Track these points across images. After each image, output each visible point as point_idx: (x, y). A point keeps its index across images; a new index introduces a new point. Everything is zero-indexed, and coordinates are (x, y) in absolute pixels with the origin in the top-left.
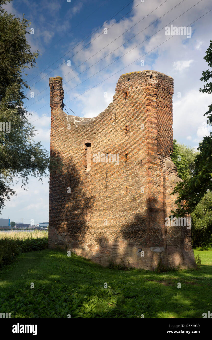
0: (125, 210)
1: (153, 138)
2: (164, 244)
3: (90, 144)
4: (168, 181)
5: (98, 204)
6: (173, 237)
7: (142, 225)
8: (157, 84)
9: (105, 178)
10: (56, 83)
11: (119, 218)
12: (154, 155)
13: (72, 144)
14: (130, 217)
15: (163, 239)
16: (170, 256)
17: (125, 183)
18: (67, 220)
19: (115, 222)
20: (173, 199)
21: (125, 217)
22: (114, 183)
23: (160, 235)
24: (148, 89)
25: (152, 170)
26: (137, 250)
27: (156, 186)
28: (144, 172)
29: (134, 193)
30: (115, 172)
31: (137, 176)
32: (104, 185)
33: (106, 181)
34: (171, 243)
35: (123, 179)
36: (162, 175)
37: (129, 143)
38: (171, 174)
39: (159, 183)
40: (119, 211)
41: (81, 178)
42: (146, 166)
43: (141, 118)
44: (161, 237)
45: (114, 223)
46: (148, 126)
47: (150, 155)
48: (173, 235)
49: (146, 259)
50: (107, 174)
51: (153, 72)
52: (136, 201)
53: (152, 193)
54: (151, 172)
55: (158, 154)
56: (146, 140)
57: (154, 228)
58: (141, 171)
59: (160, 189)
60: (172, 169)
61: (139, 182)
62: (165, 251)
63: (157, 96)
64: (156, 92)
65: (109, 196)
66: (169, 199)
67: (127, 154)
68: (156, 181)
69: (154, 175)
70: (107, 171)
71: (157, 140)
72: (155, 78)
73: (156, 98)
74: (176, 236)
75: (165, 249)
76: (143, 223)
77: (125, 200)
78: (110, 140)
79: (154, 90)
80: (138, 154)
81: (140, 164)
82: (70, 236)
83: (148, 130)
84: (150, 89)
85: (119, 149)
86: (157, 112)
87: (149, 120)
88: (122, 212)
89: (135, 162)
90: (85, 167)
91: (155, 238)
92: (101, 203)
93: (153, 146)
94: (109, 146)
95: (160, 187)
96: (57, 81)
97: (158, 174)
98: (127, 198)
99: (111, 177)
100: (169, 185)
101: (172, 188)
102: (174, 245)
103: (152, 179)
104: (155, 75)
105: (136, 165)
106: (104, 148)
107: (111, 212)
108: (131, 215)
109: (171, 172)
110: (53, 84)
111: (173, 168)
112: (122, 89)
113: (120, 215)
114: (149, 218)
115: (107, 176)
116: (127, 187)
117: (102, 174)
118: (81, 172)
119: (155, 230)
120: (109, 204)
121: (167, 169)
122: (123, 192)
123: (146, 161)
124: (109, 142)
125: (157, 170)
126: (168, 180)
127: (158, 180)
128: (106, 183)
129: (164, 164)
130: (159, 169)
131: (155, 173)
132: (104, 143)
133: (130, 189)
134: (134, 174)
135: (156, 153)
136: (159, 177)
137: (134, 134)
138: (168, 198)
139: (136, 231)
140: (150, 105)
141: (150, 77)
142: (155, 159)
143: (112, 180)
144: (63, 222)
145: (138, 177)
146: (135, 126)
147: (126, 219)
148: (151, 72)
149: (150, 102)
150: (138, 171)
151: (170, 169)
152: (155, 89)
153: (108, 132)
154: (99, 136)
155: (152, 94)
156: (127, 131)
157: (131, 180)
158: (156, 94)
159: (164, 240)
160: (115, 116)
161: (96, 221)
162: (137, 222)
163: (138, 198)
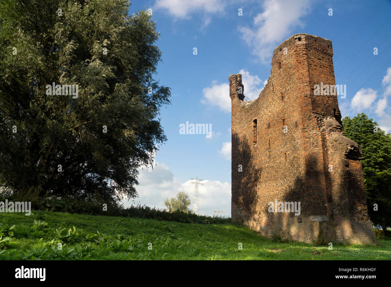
0: (285, 178)
1: (306, 97)
2: (328, 213)
3: (256, 119)
4: (329, 141)
5: (264, 175)
6: (339, 204)
7: (301, 191)
8: (306, 44)
9: (268, 149)
10: (233, 77)
11: (281, 187)
12: (308, 114)
13: (245, 125)
14: (290, 184)
15: (326, 206)
16: (338, 227)
17: (284, 150)
18: (243, 195)
19: (278, 191)
20: (336, 159)
21: (286, 185)
22: (275, 152)
23: (322, 202)
24: (296, 51)
25: (306, 130)
26: (297, 220)
27: (314, 146)
28: (299, 134)
29: (292, 158)
30: (275, 140)
31: (294, 139)
32: (268, 155)
33: (269, 151)
34: (338, 211)
35: (282, 146)
36: (320, 134)
37: (285, 108)
38: (332, 133)
39: (317, 143)
40: (281, 179)
41: (252, 153)
42: (301, 127)
43: (293, 81)
44: (323, 205)
45: (276, 193)
46: (300, 86)
47: (304, 114)
48: (339, 201)
49: (306, 230)
50: (269, 144)
51: (300, 35)
52: (294, 166)
53: (308, 154)
54: (307, 131)
55: (313, 113)
56: (299, 100)
57: (314, 194)
58: (296, 133)
59: (318, 150)
60: (333, 127)
61: (295, 146)
62: (330, 221)
63: (308, 55)
64: (306, 52)
65: (272, 165)
66: (332, 160)
67: (284, 120)
68: (313, 141)
69: (310, 134)
70: (269, 141)
71: (311, 98)
72: (304, 39)
73: (306, 57)
74: (343, 203)
75: (330, 219)
76: (302, 189)
77: (285, 168)
78: (271, 111)
79: (303, 51)
80: (293, 116)
81: (295, 126)
82: (245, 210)
83: (299, 90)
84: (298, 50)
85: (278, 117)
86: (309, 71)
87: (300, 80)
88: (283, 180)
89: (291, 125)
90: (254, 142)
91: (316, 205)
92: (266, 174)
93: (307, 105)
94: (269, 116)
95: (318, 147)
96: (233, 76)
97: (314, 133)
98: (287, 165)
99: (273, 146)
100: (331, 145)
101: (334, 147)
102: (341, 214)
103: (308, 139)
104: (303, 37)
105: (292, 128)
106: (267, 120)
107: (274, 182)
108: (291, 182)
109: (333, 131)
110: (231, 79)
111: (335, 127)
112: (276, 60)
113: (281, 184)
114: (307, 183)
115: (269, 147)
116: (286, 153)
117: (266, 145)
118: (252, 148)
119: (315, 196)
120: (273, 174)
121: (327, 128)
122: (283, 159)
123: (300, 121)
124: (270, 113)
125: (313, 130)
126: (329, 139)
127: (315, 140)
128: (269, 153)
129: (324, 123)
130: (315, 128)
131: (311, 133)
132: (266, 115)
133: (288, 154)
134: (291, 138)
135: (311, 111)
136: (316, 137)
137: (288, 98)
138: (330, 159)
139: (296, 199)
140: (300, 65)
141: (297, 40)
142: (311, 118)
143: (274, 149)
144: (240, 196)
145: (295, 141)
146: (288, 90)
147: (287, 187)
148: (299, 35)
149: (300, 63)
150: (294, 134)
151: (330, 128)
152: (305, 49)
153: (269, 104)
154: (262, 110)
155: (301, 54)
156: (283, 97)
157: (289, 145)
158: (306, 54)
159: (327, 208)
160: (273, 87)
161: (263, 193)
162: (296, 189)
163: (295, 163)
